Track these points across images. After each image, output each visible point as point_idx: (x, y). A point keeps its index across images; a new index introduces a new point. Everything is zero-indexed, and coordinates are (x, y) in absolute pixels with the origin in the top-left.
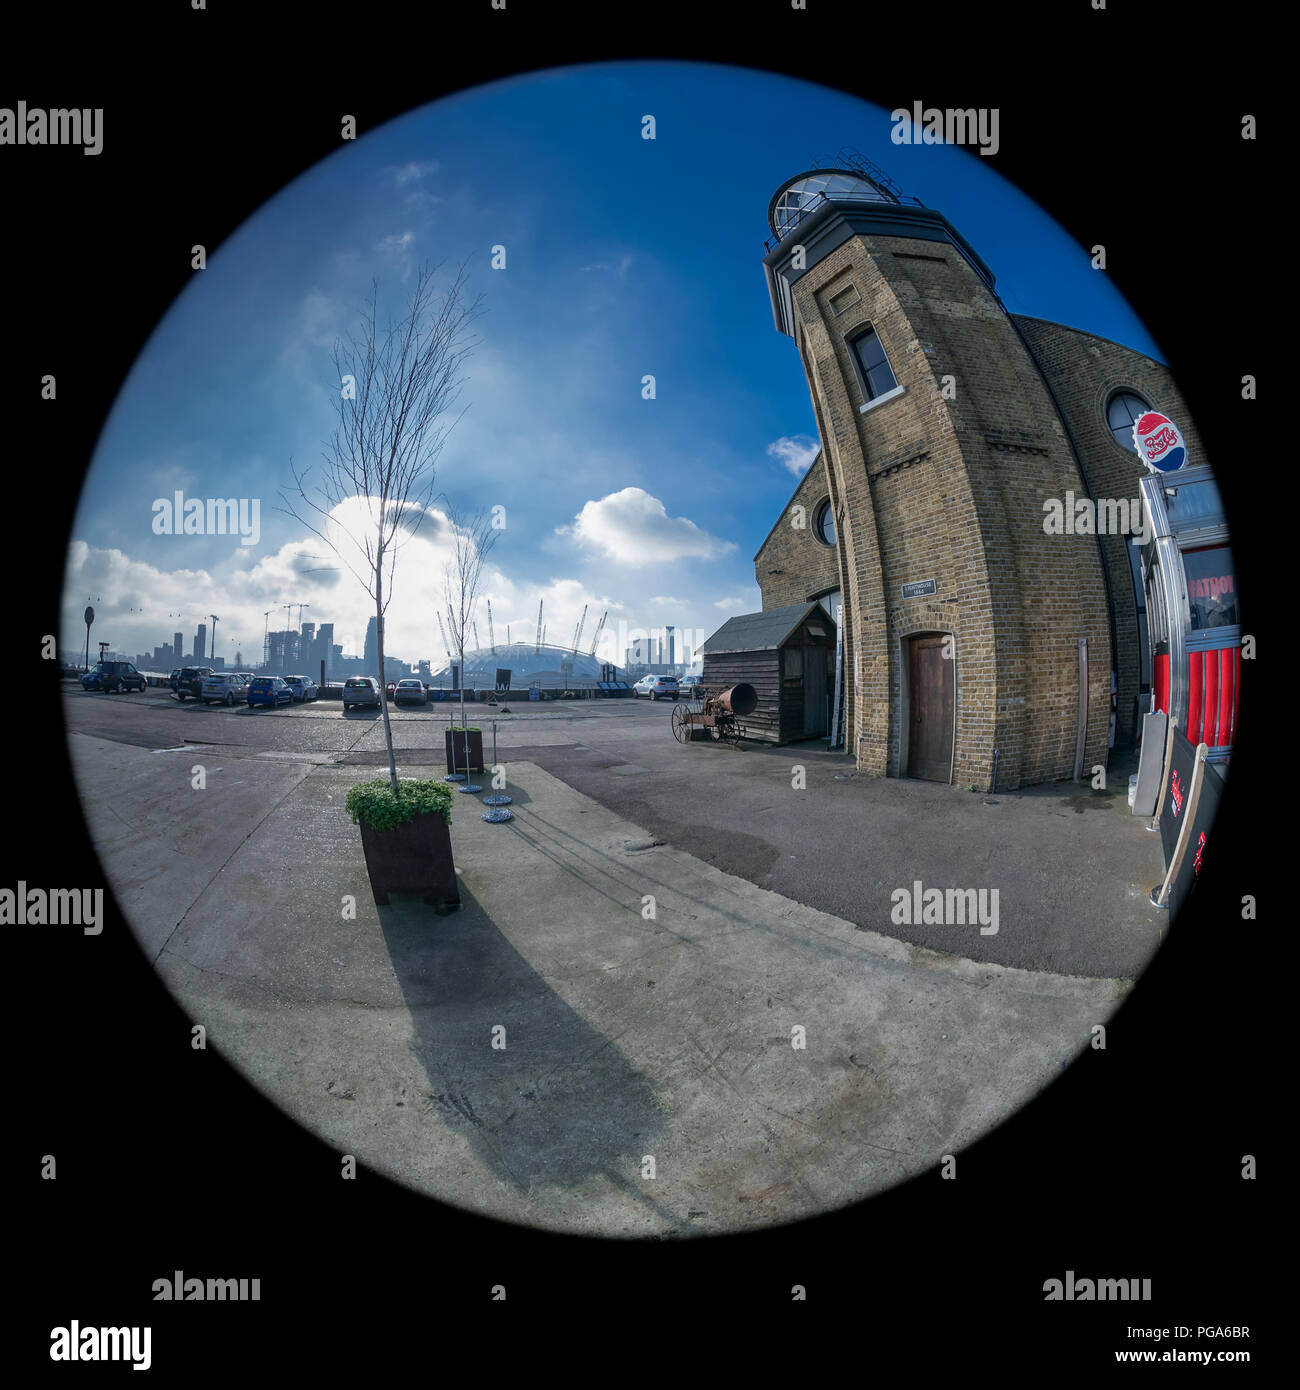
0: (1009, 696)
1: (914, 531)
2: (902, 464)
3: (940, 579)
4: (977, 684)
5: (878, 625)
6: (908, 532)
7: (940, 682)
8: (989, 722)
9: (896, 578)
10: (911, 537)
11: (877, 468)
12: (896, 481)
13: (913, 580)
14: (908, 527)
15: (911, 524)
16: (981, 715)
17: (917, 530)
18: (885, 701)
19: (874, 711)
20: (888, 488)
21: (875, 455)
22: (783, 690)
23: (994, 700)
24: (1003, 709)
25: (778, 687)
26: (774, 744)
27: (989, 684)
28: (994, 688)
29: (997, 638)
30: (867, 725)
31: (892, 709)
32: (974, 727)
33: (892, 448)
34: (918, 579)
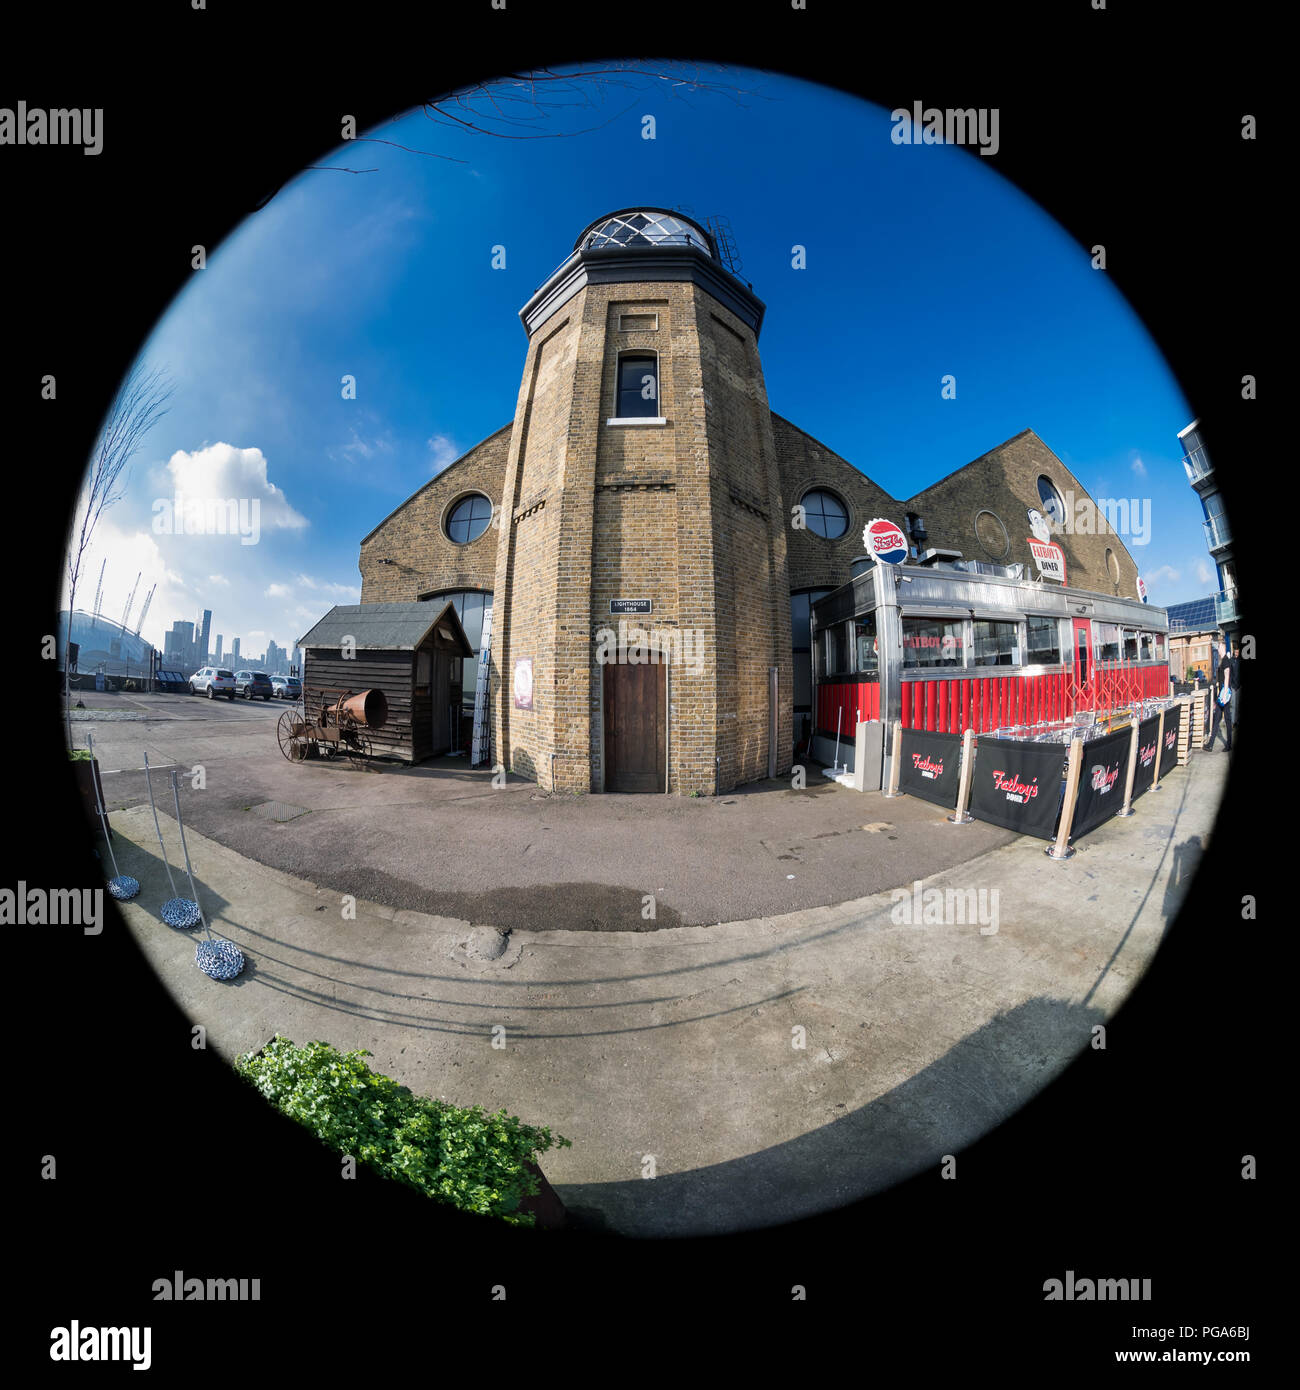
0: (725, 711)
1: (634, 550)
2: (638, 486)
3: (658, 601)
4: (696, 700)
5: (579, 636)
6: (628, 549)
7: (641, 699)
8: (710, 734)
9: (604, 591)
10: (630, 555)
11: (608, 480)
12: (627, 498)
13: (625, 596)
14: (626, 545)
15: (632, 543)
16: (699, 729)
17: (639, 550)
18: (585, 716)
19: (570, 726)
20: (613, 503)
21: (608, 466)
22: (415, 699)
23: (714, 715)
24: (722, 722)
25: (410, 695)
26: (406, 763)
27: (709, 701)
28: (714, 704)
29: (718, 660)
30: (561, 740)
31: (593, 724)
32: (692, 739)
33: (629, 467)
34: (631, 596)
